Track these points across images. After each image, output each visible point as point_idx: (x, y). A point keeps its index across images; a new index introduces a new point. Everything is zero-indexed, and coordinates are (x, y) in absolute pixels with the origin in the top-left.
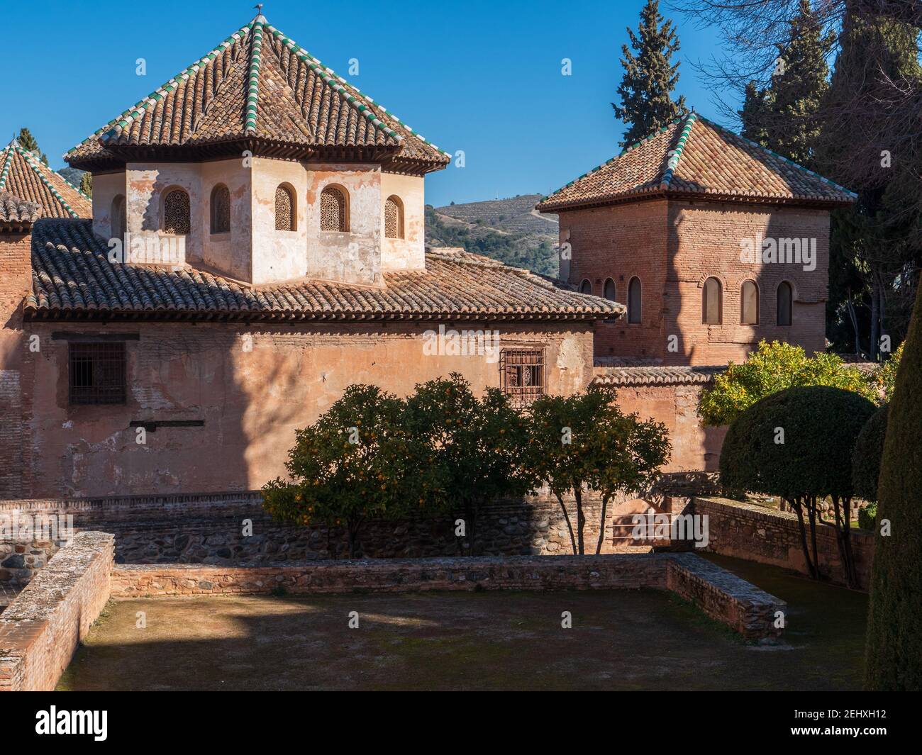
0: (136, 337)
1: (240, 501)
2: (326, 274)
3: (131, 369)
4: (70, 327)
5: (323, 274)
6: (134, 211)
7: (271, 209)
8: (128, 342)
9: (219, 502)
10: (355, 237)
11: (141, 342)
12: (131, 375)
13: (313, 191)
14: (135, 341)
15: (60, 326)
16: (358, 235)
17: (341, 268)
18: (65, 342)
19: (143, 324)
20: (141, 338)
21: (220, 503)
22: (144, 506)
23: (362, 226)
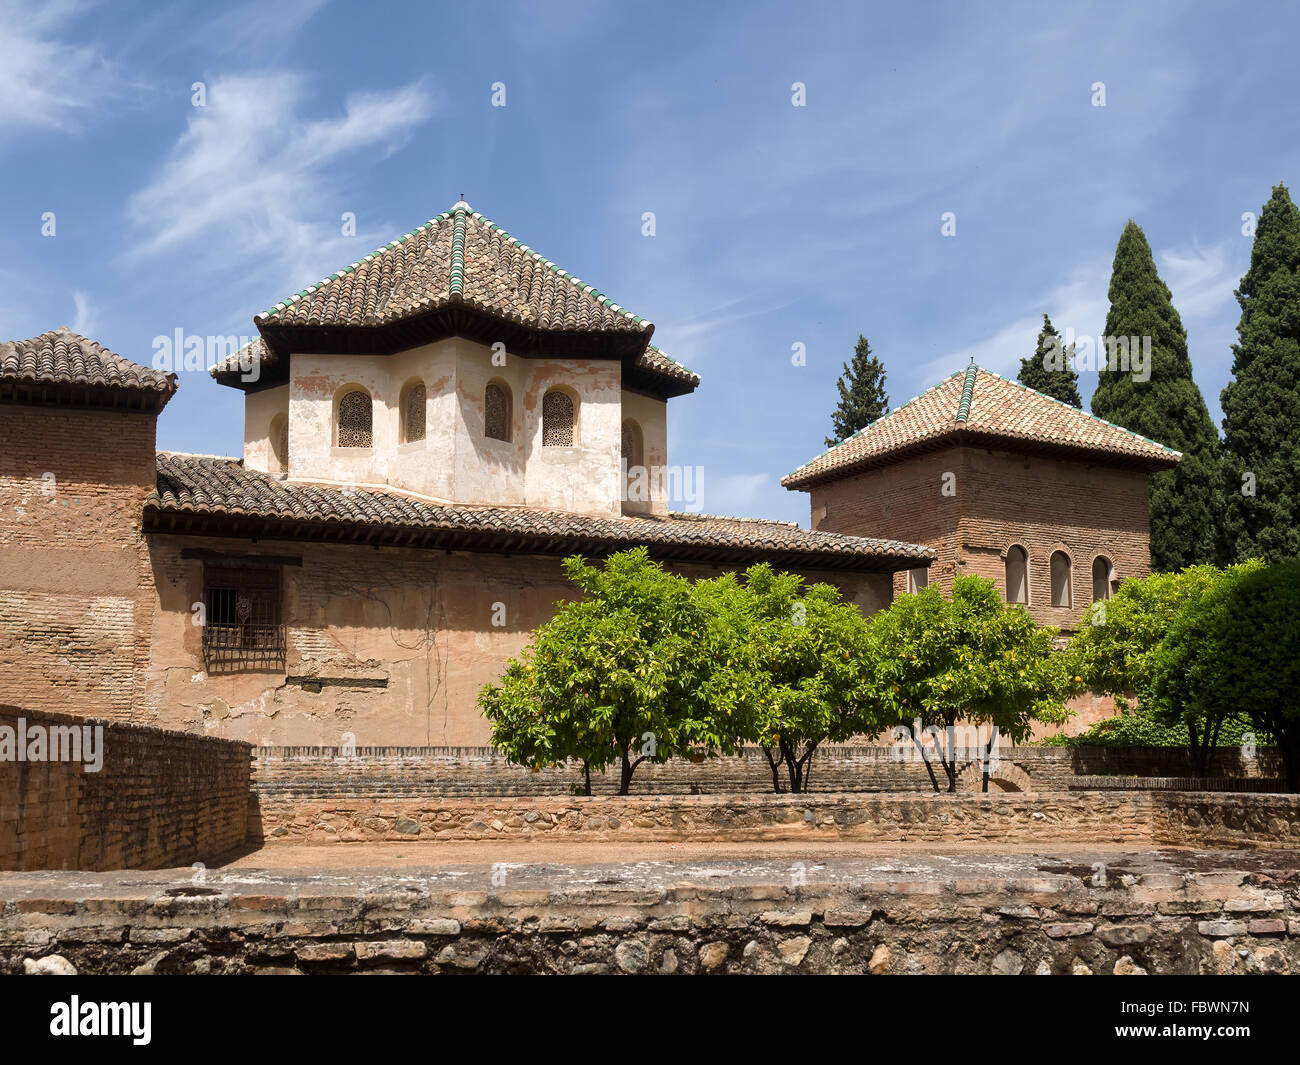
0: (297, 561)
1: (445, 757)
2: (549, 500)
3: (290, 605)
4: (207, 542)
5: (546, 501)
6: (298, 415)
7: (480, 409)
8: (287, 568)
9: (414, 758)
10: (587, 453)
11: (304, 569)
12: (289, 614)
13: (533, 394)
14: (295, 567)
15: (193, 541)
16: (591, 450)
17: (568, 493)
18: (199, 563)
19: (308, 545)
20: (304, 564)
21: (416, 759)
22: (304, 759)
23: (596, 439)
